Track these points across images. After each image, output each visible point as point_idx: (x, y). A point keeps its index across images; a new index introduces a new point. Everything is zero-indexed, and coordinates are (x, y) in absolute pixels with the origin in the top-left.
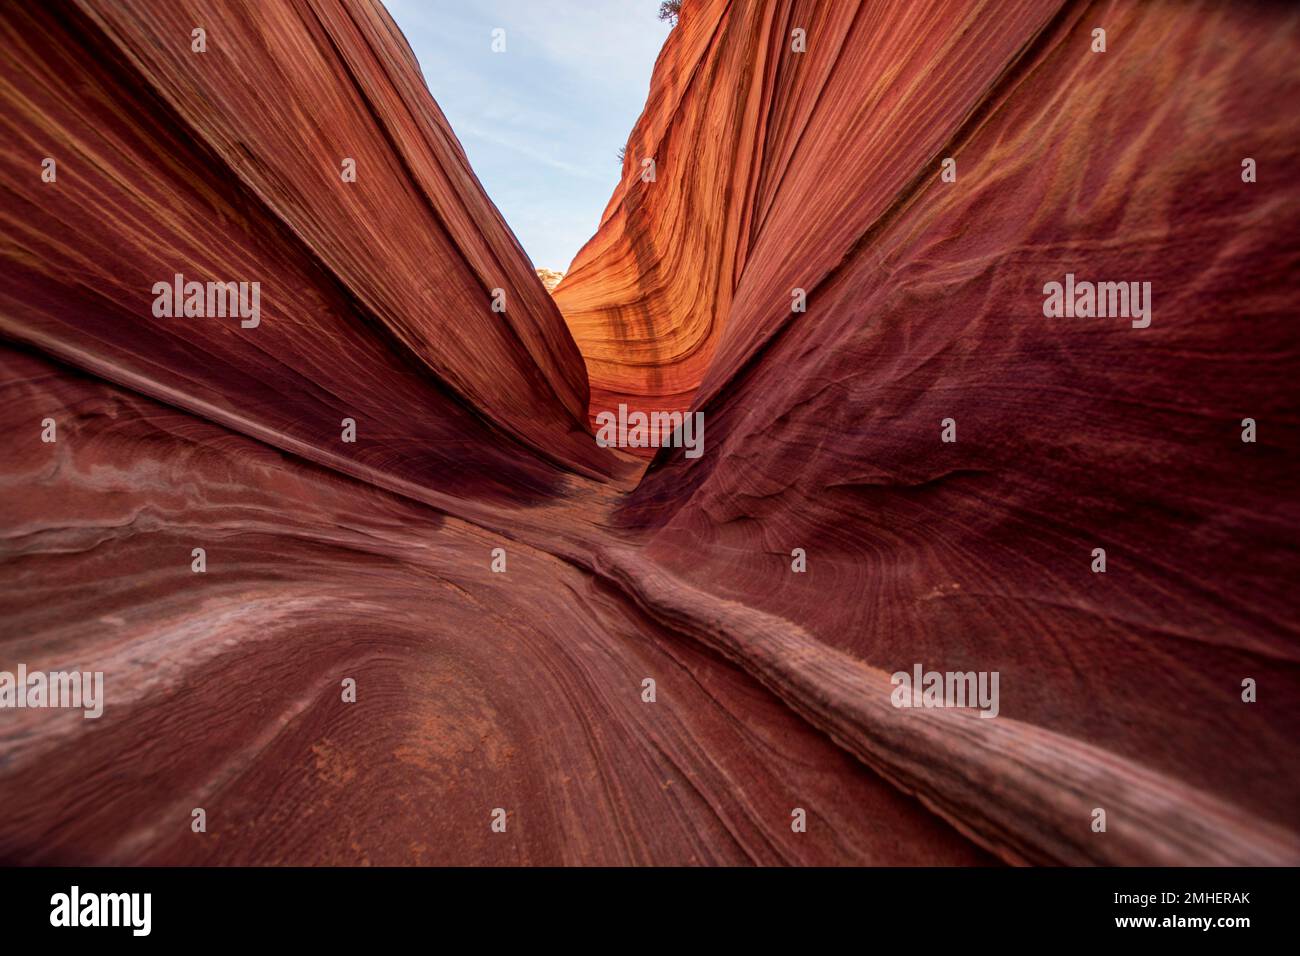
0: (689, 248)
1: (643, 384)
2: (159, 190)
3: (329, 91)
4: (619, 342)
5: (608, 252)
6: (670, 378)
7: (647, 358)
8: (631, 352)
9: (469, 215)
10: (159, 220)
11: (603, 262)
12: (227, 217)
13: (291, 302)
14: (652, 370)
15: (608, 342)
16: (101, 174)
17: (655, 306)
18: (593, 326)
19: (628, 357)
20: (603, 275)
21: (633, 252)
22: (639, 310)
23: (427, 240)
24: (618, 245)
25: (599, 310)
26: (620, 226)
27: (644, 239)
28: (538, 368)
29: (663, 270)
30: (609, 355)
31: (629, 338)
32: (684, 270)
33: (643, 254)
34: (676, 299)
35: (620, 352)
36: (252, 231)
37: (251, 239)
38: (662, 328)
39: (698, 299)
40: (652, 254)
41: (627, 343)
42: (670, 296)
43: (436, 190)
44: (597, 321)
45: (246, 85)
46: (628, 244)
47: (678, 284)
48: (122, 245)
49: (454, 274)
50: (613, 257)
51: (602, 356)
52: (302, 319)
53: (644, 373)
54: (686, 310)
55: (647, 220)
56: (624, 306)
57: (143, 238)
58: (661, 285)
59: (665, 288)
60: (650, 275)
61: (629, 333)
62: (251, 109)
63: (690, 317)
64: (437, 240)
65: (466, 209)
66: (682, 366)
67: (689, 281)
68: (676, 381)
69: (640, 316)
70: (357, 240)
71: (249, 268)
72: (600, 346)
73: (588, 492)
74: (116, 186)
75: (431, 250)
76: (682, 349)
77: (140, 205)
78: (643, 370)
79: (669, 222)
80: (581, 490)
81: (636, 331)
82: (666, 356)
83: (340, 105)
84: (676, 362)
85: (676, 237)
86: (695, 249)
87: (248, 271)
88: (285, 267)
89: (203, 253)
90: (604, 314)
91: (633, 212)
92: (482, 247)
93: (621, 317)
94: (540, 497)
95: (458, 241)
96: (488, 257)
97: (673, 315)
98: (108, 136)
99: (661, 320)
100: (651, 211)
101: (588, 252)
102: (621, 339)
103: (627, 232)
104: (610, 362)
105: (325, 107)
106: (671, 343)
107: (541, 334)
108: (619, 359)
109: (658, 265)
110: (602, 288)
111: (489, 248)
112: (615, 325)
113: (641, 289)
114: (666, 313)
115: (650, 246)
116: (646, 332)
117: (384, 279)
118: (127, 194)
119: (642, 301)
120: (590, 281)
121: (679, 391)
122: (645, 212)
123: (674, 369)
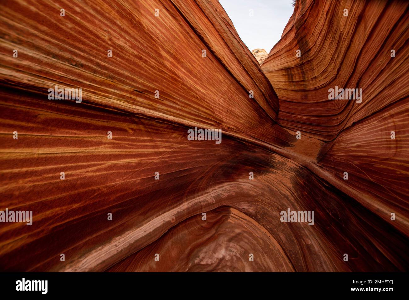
0: (327, 43)
1: (299, 98)
2: (95, 140)
3: (176, 33)
4: (290, 82)
5: (286, 46)
6: (312, 96)
7: (302, 88)
8: (295, 85)
9: (237, 58)
10: (98, 154)
11: (284, 51)
12: (132, 129)
13: (167, 144)
14: (303, 93)
15: (285, 82)
16: (60, 155)
17: (307, 67)
18: (279, 76)
19: (293, 87)
20: (284, 56)
21: (298, 45)
22: (299, 69)
23: (220, 77)
24: (291, 43)
25: (281, 70)
26: (293, 35)
27: (304, 40)
28: (262, 108)
29: (312, 52)
30: (285, 87)
31: (294, 80)
32: (323, 53)
33: (303, 46)
34: (317, 64)
35: (290, 86)
36: (145, 127)
37: (146, 131)
38: (309, 76)
39: (330, 64)
40: (307, 46)
41: (293, 82)
42: (315, 63)
43: (224, 55)
44: (281, 74)
45: (136, 56)
46: (296, 42)
47: (320, 58)
48: (79, 182)
49: (231, 86)
50: (288, 48)
51: (282, 87)
52: (172, 148)
53: (300, 94)
54: (322, 69)
55: (306, 31)
56: (293, 68)
57: (90, 169)
58: (311, 59)
59: (312, 60)
60: (306, 55)
61: (294, 78)
62: (139, 67)
63: (324, 72)
64: (225, 76)
65: (235, 56)
66: (318, 91)
67: (325, 57)
68: (314, 97)
69: (300, 71)
70: (193, 96)
71: (146, 144)
72: (281, 84)
73: (283, 164)
74: (70, 154)
75: (222, 81)
76: (319, 85)
77: (86, 154)
78: (299, 92)
79: (317, 31)
80: (280, 163)
81: (297, 77)
82: (310, 87)
83: (183, 37)
84: (315, 89)
85: (320, 38)
86: (331, 43)
87: (146, 146)
88: (163, 132)
89: (123, 153)
90: (284, 71)
91: (300, 28)
92: (241, 69)
93: (291, 72)
94: (264, 169)
95: (233, 73)
96: (244, 73)
97: (315, 71)
98: (59, 134)
99: (309, 73)
100: (308, 27)
101: (277, 47)
102: (291, 80)
103: (296, 37)
104: (286, 89)
105: (176, 43)
106: (314, 82)
107: (263, 94)
108: (289, 88)
109: (310, 50)
110: (284, 61)
111: (244, 69)
112: (288, 75)
113: (300, 60)
114: (312, 70)
115: (306, 42)
116: (302, 77)
117: (205, 105)
118: (78, 154)
119: (300, 66)
120: (278, 58)
121: (316, 102)
122: (305, 28)
123: (314, 92)
